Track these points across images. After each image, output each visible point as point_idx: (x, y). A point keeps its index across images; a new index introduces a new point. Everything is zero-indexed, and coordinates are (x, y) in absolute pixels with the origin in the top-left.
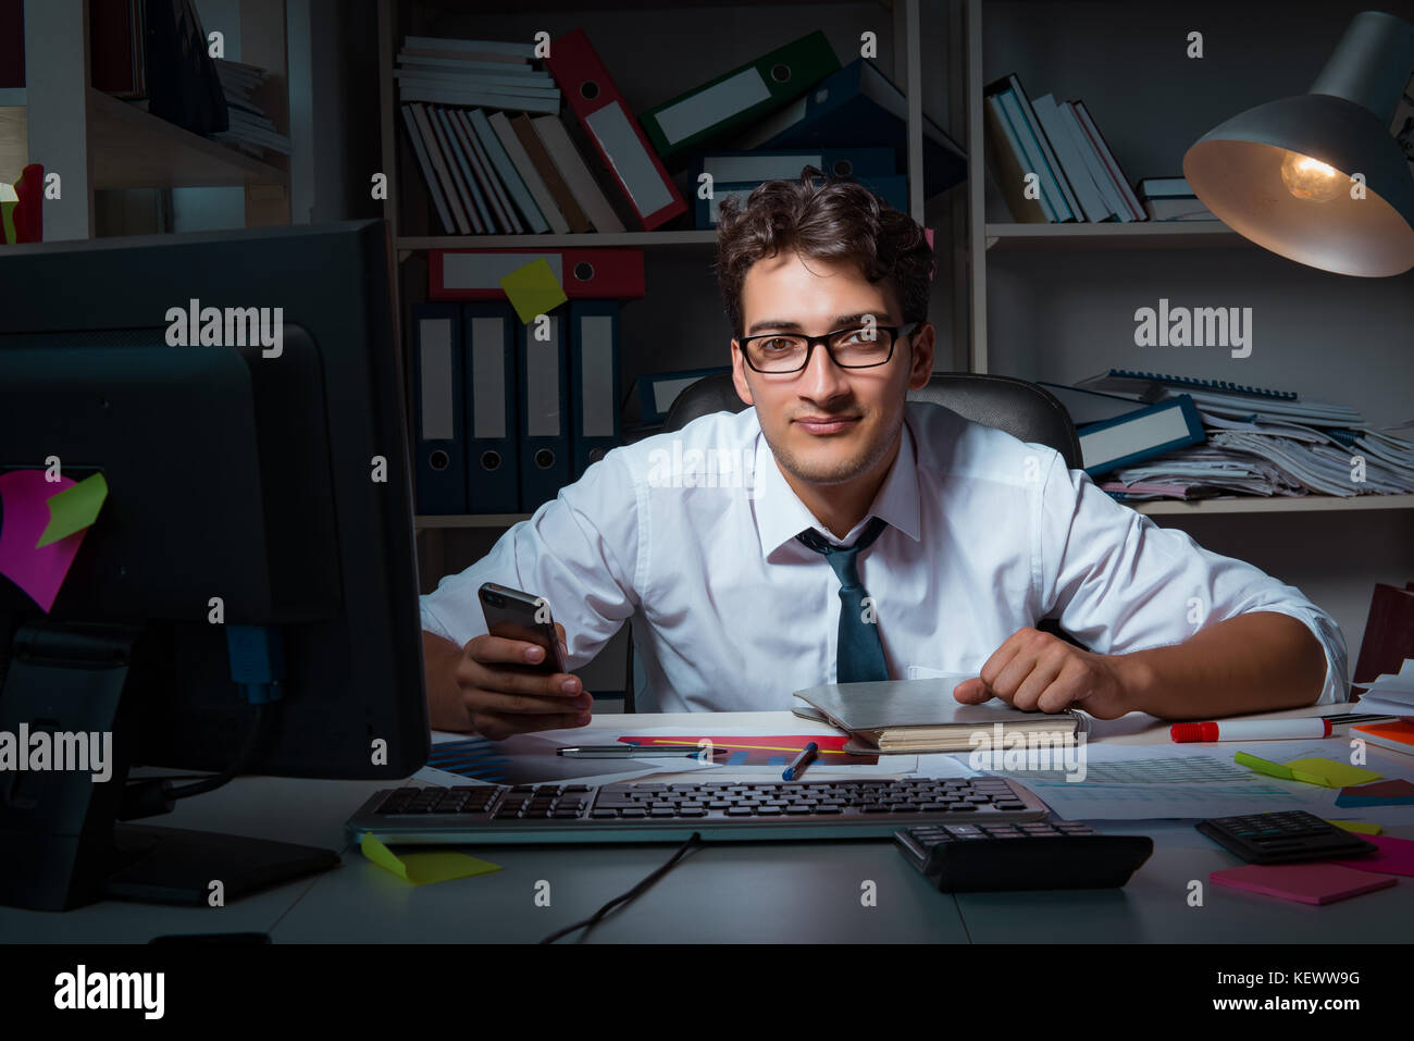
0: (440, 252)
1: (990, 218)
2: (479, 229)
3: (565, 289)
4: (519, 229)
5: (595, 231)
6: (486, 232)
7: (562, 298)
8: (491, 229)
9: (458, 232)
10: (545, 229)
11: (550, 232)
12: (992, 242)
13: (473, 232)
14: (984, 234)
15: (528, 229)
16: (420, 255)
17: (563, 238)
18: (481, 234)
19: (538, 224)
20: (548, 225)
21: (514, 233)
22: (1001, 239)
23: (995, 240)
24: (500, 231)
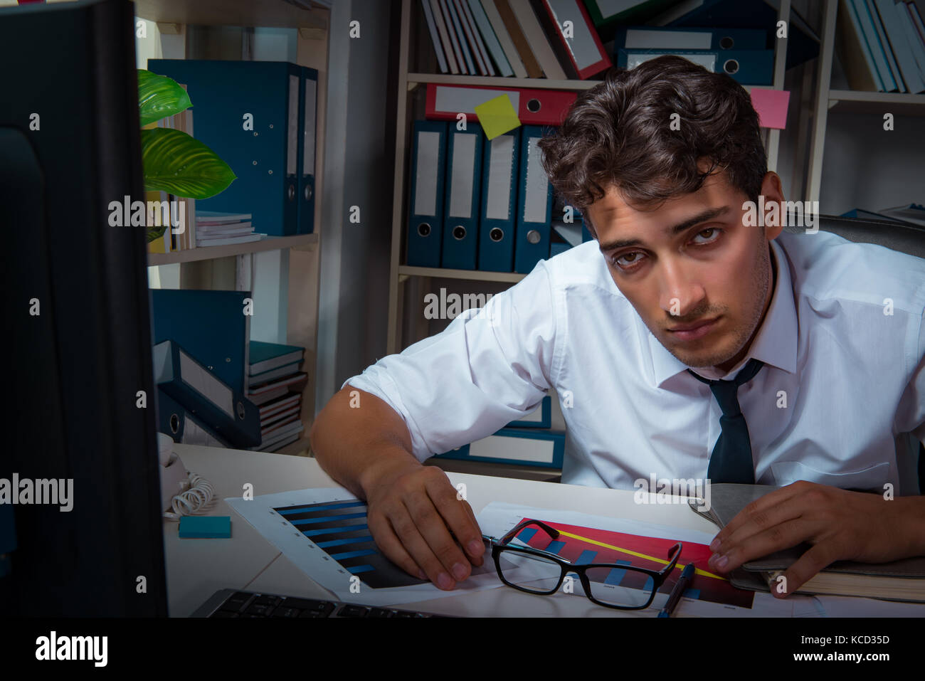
0: (435, 85)
1: (833, 86)
2: (464, 71)
3: (519, 117)
4: (492, 73)
5: (544, 77)
6: (469, 74)
7: (517, 123)
8: (473, 71)
9: (449, 72)
10: (511, 74)
11: (514, 76)
12: (833, 104)
13: (460, 73)
14: (827, 98)
15: (498, 73)
16: (422, 86)
17: (523, 81)
18: (466, 75)
19: (505, 70)
20: (513, 71)
21: (488, 75)
22: (840, 101)
23: (836, 102)
24: (479, 73)
